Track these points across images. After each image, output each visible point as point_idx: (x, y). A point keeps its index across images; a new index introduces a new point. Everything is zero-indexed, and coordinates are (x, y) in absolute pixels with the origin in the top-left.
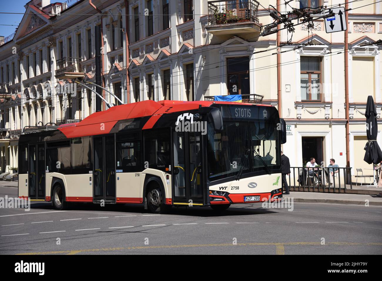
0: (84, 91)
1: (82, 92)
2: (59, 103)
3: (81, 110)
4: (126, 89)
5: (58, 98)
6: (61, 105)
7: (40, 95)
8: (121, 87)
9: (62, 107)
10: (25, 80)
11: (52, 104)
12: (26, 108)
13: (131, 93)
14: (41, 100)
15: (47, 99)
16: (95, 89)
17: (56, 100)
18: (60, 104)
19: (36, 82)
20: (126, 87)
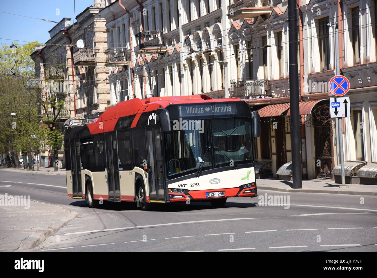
0: (270, 35)
1: (268, 37)
2: (234, 55)
3: (266, 65)
4: (337, 27)
5: (232, 48)
6: (237, 59)
7: (207, 45)
8: (328, 25)
9: (239, 62)
10: (185, 24)
11: (224, 58)
12: (187, 66)
13: (345, 32)
14: (208, 52)
15: (216, 51)
16: (288, 31)
17: (229, 52)
18: (234, 58)
19: (200, 26)
20: (337, 24)
